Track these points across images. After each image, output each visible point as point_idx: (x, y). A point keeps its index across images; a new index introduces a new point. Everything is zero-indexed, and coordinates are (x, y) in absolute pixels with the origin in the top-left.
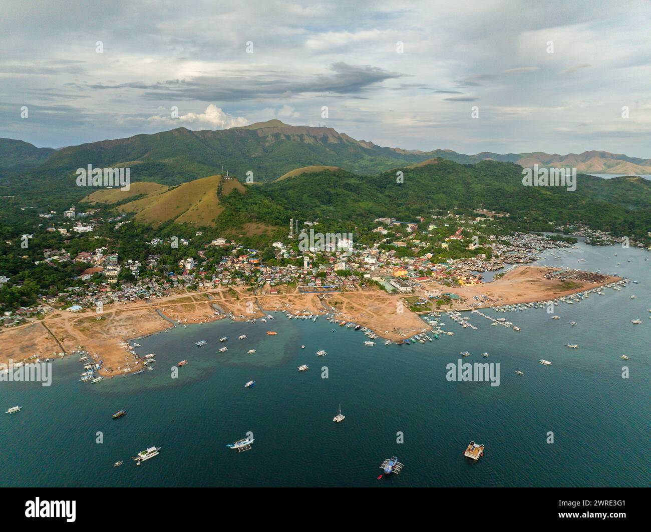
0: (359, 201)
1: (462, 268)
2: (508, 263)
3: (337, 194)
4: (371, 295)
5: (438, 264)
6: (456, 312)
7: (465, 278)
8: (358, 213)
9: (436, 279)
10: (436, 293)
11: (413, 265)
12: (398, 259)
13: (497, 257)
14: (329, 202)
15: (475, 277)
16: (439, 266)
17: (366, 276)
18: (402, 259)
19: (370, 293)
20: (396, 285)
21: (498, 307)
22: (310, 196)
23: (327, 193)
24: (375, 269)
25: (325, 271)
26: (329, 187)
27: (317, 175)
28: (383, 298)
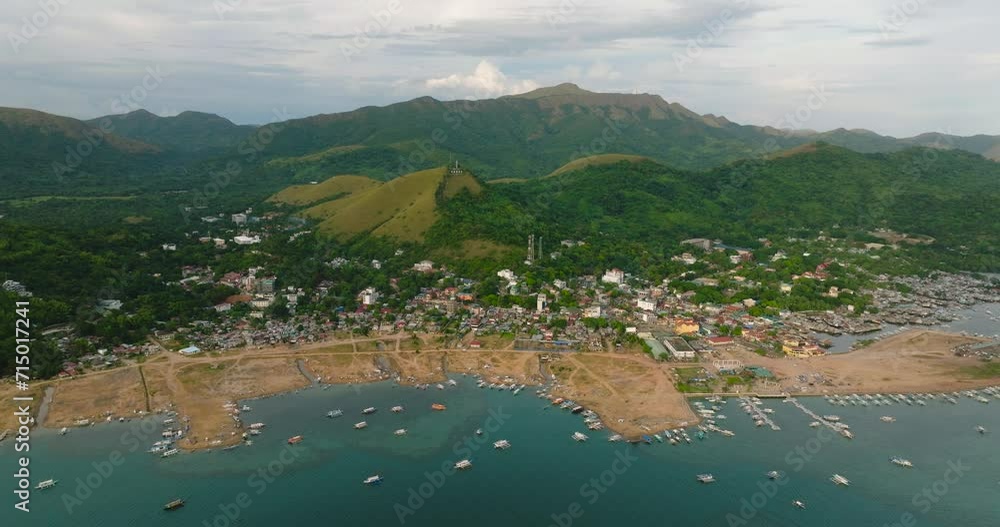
0: (668, 210)
1: (801, 327)
2: (892, 323)
3: (635, 199)
4: (624, 361)
5: (759, 318)
6: (754, 399)
7: (797, 344)
8: (661, 228)
9: (746, 343)
10: (730, 364)
11: (716, 316)
12: (694, 306)
13: (874, 311)
14: (620, 211)
15: (815, 342)
16: (761, 320)
17: (629, 330)
18: (701, 307)
19: (625, 357)
20: (670, 347)
21: (836, 396)
22: (590, 201)
23: (618, 196)
24: (649, 319)
25: (567, 318)
26: (624, 188)
27: (608, 168)
28: (640, 367)
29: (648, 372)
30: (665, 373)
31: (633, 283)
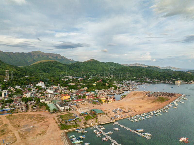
0: (61, 71)
1: (103, 94)
2: (125, 91)
3: (52, 69)
5: (90, 92)
7: (105, 99)
8: (59, 75)
9: (88, 100)
10: (85, 109)
11: (76, 93)
12: (68, 91)
13: (119, 88)
15: (111, 98)
16: (91, 93)
17: (41, 101)
18: (70, 91)
19: (35, 113)
20: (58, 106)
21: (132, 117)
23: (48, 69)
24: (51, 96)
26: (49, 67)
27: (45, 63)
28: (43, 118)
29: (45, 120)
30: (54, 119)
31: (47, 86)
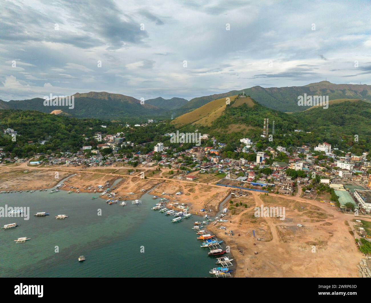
3: (352, 119)
14: (342, 124)
17: (323, 181)
19: (309, 202)
20: (360, 199)
22: (324, 119)
24: (344, 175)
25: (275, 169)
26: (345, 114)
28: (322, 214)
29: (327, 221)
31: (337, 153)
